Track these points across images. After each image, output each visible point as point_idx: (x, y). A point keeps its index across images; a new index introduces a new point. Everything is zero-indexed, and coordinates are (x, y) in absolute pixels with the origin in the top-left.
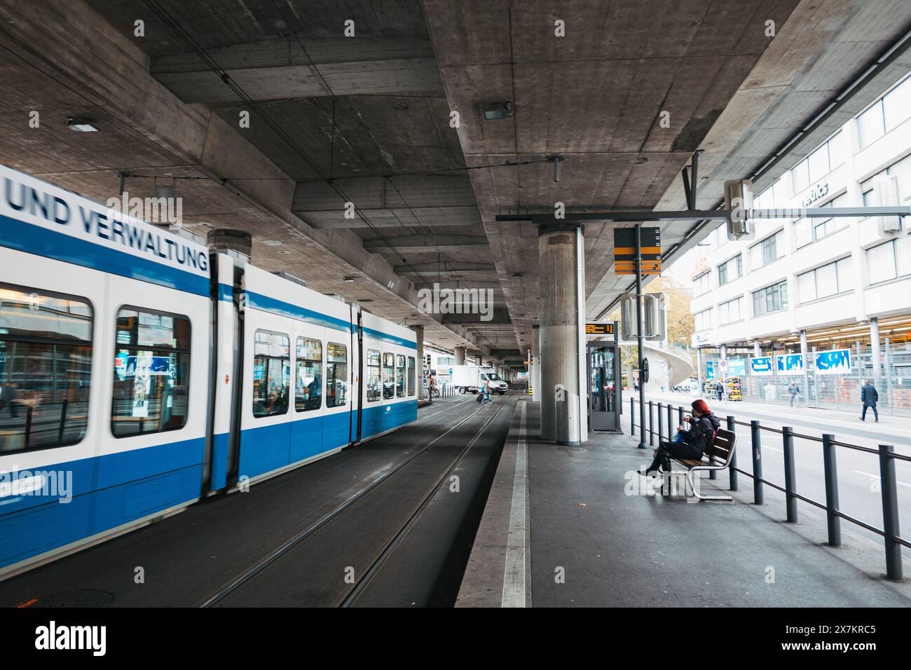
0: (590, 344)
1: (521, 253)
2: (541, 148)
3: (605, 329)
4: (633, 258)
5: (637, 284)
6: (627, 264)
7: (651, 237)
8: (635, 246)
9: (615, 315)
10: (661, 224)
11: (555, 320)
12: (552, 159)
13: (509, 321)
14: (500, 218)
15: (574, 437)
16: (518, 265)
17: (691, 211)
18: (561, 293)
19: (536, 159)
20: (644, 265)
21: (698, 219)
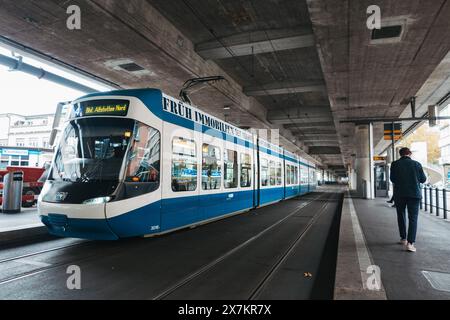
0: (376, 164)
1: (348, 130)
2: (356, 105)
3: (382, 158)
4: (391, 134)
5: (393, 144)
6: (389, 137)
7: (398, 127)
8: (391, 129)
9: (385, 155)
10: (402, 122)
11: (361, 156)
12: (360, 108)
13: (340, 153)
14: (341, 122)
15: (369, 196)
16: (346, 133)
17: (413, 118)
18: (364, 147)
19: (354, 108)
20: (395, 137)
21: (416, 121)
